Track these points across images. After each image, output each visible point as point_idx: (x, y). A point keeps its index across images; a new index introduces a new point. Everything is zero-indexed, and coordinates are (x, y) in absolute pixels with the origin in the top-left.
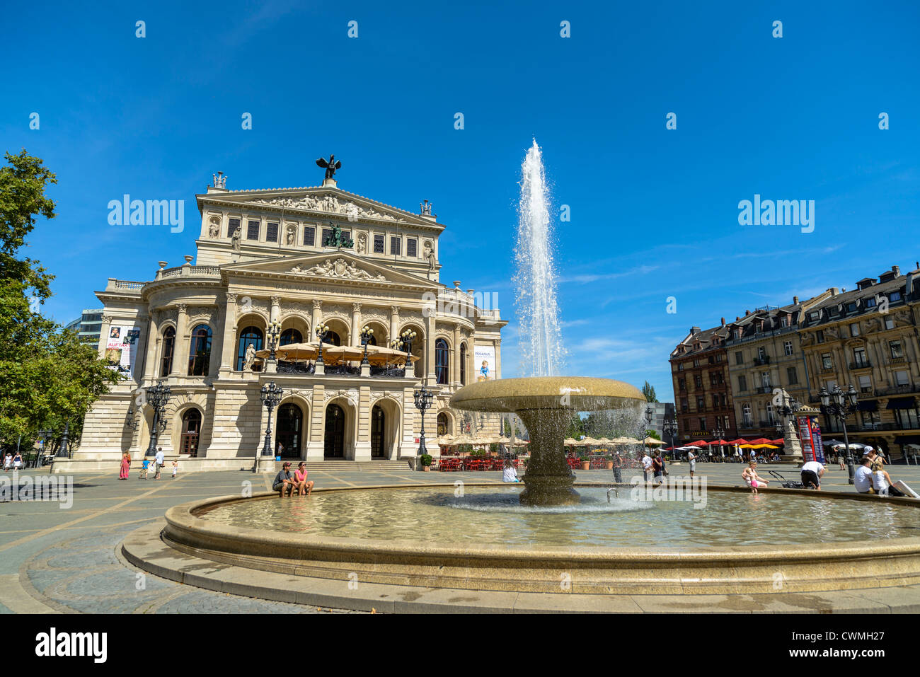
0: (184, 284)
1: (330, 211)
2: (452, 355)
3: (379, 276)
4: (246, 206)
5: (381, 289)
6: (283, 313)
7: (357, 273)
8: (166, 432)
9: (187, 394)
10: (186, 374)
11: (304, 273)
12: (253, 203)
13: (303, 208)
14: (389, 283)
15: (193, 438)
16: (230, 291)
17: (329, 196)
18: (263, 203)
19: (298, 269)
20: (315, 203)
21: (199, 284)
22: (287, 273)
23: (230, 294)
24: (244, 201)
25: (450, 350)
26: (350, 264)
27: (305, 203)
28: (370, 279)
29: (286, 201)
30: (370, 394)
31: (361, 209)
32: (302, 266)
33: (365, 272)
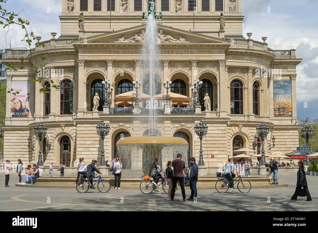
0: (52, 53)
2: (245, 93)
3: (181, 39)
5: (183, 48)
6: (115, 70)
7: (164, 38)
8: (51, 151)
9: (61, 127)
10: (60, 113)
11: (127, 41)
14: (188, 43)
15: (67, 155)
16: (80, 58)
19: (123, 39)
21: (61, 52)
22: (116, 43)
23: (80, 60)
25: (245, 88)
28: (174, 41)
30: (171, 125)
32: (125, 36)
33: (170, 36)
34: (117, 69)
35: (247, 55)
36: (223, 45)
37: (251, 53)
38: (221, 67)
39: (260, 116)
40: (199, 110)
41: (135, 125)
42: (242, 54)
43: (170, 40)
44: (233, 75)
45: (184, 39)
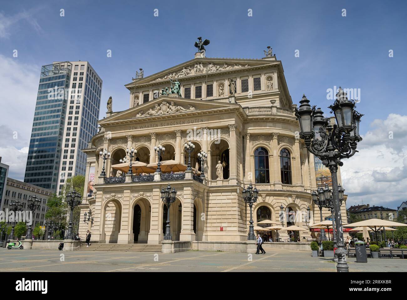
1: (199, 74)
2: (271, 160)
3: (191, 108)
4: (150, 85)
5: (193, 117)
6: (135, 145)
7: (175, 110)
11: (143, 116)
12: (154, 82)
13: (182, 76)
17: (197, 64)
18: (159, 80)
19: (140, 114)
20: (189, 71)
22: (134, 119)
24: (149, 82)
25: (270, 156)
26: (170, 104)
27: (182, 73)
29: (172, 75)
31: (218, 67)
32: (142, 112)
33: (181, 107)
34: (137, 143)
35: (269, 121)
36: (231, 110)
37: (274, 119)
38: (230, 132)
39: (293, 185)
40: (189, 175)
41: (125, 195)
42: (263, 121)
43: (181, 111)
44: (257, 143)
45: (194, 108)
